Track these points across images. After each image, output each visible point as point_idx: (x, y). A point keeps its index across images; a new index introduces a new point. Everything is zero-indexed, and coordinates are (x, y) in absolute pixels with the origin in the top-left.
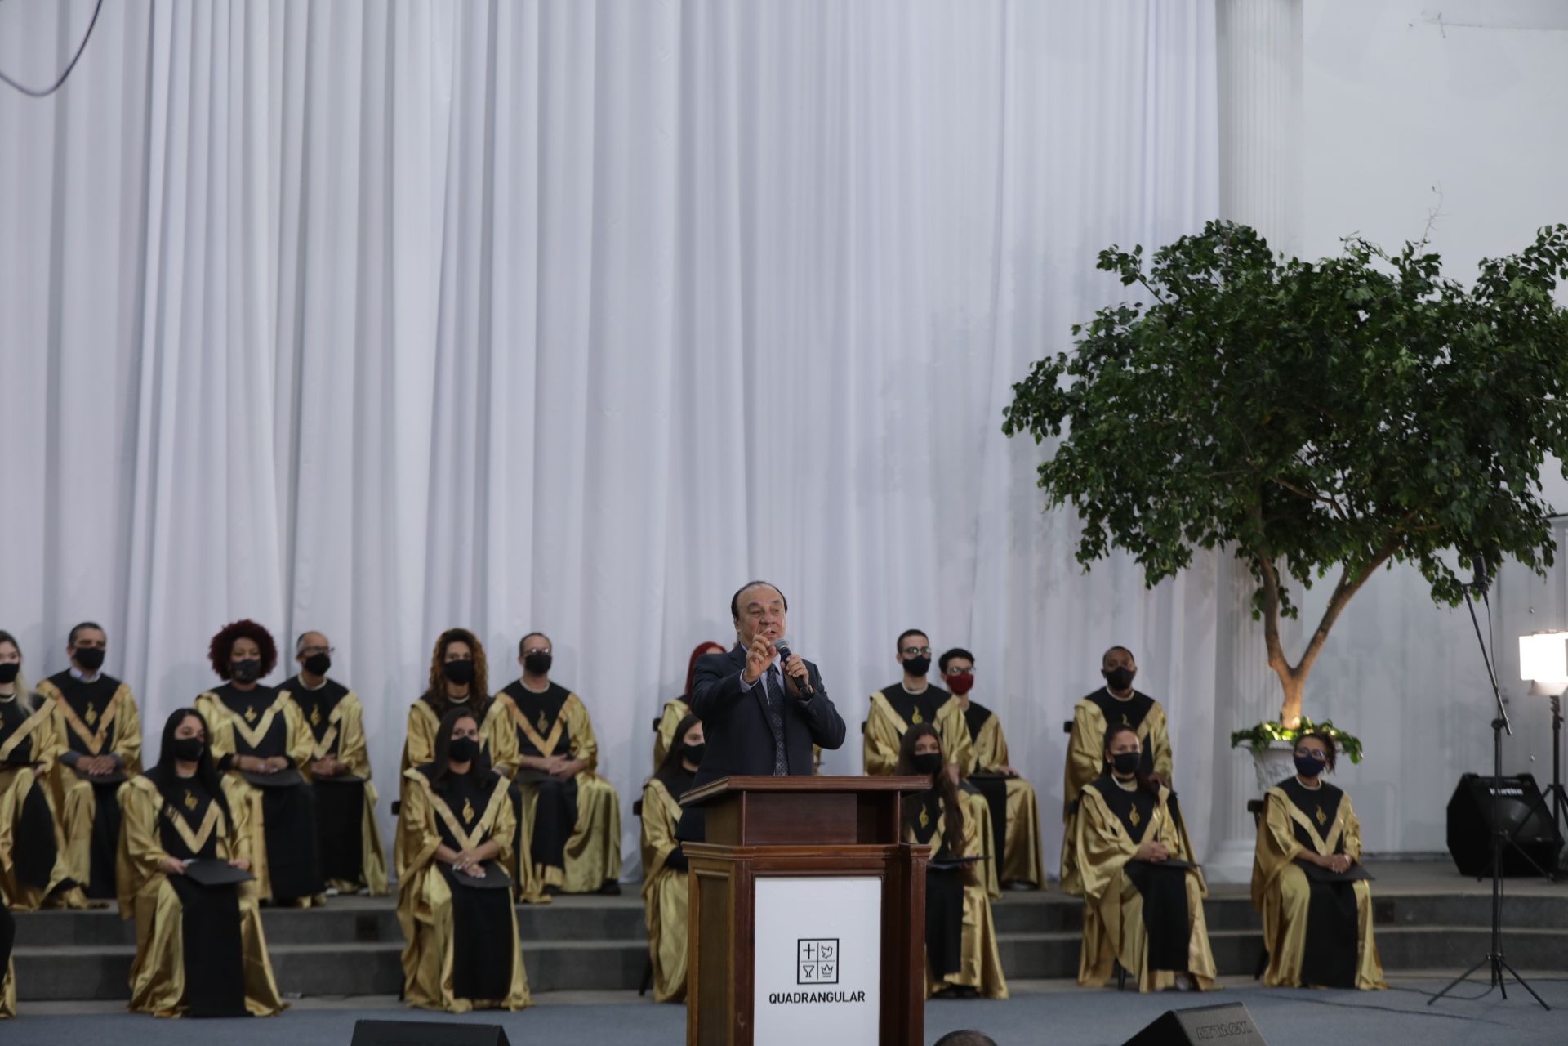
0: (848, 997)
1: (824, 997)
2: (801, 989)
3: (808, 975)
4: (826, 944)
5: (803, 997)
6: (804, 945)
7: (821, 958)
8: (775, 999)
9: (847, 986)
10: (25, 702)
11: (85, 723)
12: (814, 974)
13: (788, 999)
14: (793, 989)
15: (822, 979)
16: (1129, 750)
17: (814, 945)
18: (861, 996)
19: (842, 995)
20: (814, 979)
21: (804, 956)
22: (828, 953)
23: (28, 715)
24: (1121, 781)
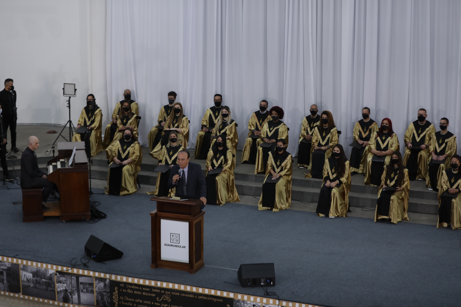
0: (182, 247)
1: (176, 246)
2: (171, 244)
3: (173, 241)
4: (177, 235)
5: (172, 245)
6: (172, 235)
7: (175, 238)
8: (166, 245)
9: (181, 244)
10: (229, 122)
11: (259, 123)
12: (174, 241)
13: (168, 245)
14: (170, 243)
15: (176, 242)
16: (454, 163)
17: (174, 235)
18: (185, 247)
19: (180, 246)
20: (174, 242)
21: (172, 237)
22: (177, 237)
23: (228, 125)
24: (454, 170)
